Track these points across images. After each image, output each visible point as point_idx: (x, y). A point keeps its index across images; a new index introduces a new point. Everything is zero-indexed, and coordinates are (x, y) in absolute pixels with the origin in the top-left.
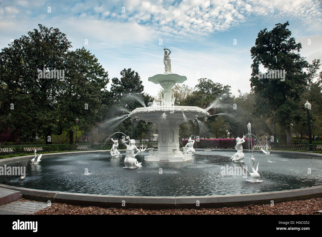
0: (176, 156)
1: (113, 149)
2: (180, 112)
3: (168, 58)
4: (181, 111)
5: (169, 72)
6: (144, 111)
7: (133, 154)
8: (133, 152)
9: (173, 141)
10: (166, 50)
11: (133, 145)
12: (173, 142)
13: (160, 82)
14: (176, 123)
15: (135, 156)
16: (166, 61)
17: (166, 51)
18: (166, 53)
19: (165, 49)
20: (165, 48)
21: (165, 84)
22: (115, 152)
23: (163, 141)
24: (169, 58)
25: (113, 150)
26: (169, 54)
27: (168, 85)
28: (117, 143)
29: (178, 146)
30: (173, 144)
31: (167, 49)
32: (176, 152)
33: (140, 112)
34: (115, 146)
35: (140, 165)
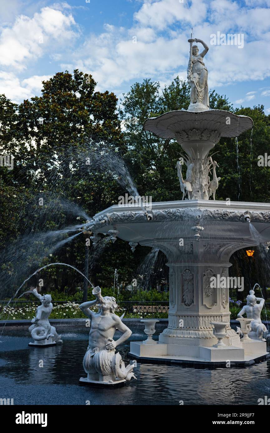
0: (223, 345)
1: (37, 320)
2: (242, 219)
3: (201, 66)
4: (242, 215)
5: (202, 104)
6: (137, 215)
7: (111, 339)
8: (111, 333)
9: (214, 302)
10: (194, 44)
11: (111, 312)
12: (213, 305)
13: (177, 132)
14: (222, 249)
15: (115, 347)
16: (196, 74)
17: (196, 47)
18: (194, 51)
19: (190, 41)
20: (193, 38)
21: (193, 139)
22: (42, 328)
23: (183, 301)
24: (204, 65)
25: (39, 322)
26: (203, 55)
27: (201, 140)
28: (49, 303)
29: (227, 315)
30: (213, 312)
31: (198, 41)
32: (223, 332)
33: (124, 216)
34: (43, 312)
35: (130, 372)
